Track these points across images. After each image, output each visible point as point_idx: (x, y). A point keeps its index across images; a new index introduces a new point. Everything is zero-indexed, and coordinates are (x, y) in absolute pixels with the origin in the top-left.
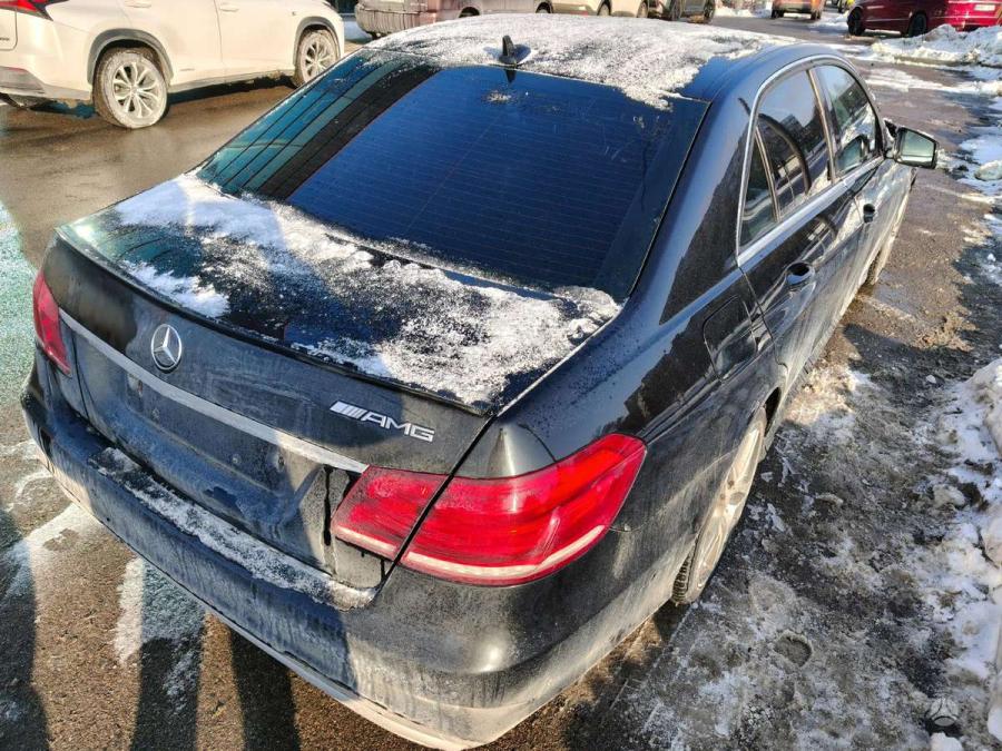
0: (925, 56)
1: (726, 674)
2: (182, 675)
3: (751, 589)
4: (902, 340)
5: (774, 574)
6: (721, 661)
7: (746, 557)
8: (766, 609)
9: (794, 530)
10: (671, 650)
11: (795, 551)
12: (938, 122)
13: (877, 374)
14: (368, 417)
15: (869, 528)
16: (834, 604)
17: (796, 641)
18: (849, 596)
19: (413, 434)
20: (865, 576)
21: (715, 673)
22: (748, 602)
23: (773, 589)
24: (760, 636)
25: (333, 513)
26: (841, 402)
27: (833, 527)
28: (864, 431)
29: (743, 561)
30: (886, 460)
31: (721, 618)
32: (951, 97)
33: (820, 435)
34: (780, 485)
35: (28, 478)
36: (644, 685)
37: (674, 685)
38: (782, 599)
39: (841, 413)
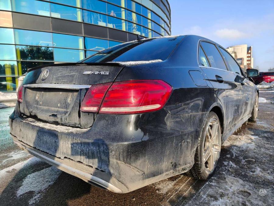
0: (260, 87)
1: (220, 199)
3: (227, 180)
4: (267, 130)
5: (235, 177)
6: (218, 196)
7: (224, 173)
8: (233, 184)
9: (240, 167)
10: (200, 193)
11: (241, 172)
12: (267, 96)
13: (259, 136)
14: (92, 73)
15: (265, 166)
16: (257, 183)
17: (244, 192)
18: (262, 181)
19: (103, 74)
20: (266, 176)
21: (216, 199)
22: (226, 182)
23: (234, 179)
24: (231, 190)
25: (81, 103)
26: (249, 141)
27: (253, 166)
28: (259, 146)
29: (223, 174)
30: (267, 152)
31: (217, 186)
32: (270, 93)
33: (244, 148)
34: (233, 158)
36: (190, 202)
37: (201, 202)
38: (238, 182)
39: (250, 143)
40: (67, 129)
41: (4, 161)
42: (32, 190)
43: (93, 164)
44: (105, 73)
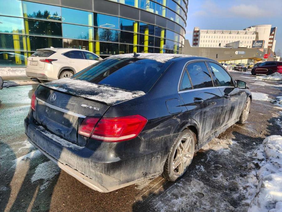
0: (271, 79)
1: (180, 198)
2: (45, 186)
3: (192, 182)
4: (249, 135)
5: (199, 180)
6: (179, 195)
7: (192, 176)
8: (194, 186)
9: (207, 172)
10: (167, 192)
11: (206, 175)
12: (271, 92)
13: (239, 142)
14: (87, 106)
15: (228, 172)
16: (214, 187)
17: (201, 194)
18: (218, 186)
19: (95, 109)
20: (224, 182)
21: (177, 197)
22: (190, 184)
23: (198, 182)
24: (191, 192)
25: (79, 128)
26: (227, 146)
27: (218, 171)
28: (232, 153)
29: (191, 177)
30: (237, 159)
31: (182, 187)
32: (276, 87)
33: (220, 153)
34: (206, 162)
35: (22, 148)
36: (157, 198)
37: (165, 199)
38: (200, 184)
39: (227, 149)
40: (68, 144)
41: (20, 149)
42: (43, 178)
43: (85, 173)
44: (96, 109)
